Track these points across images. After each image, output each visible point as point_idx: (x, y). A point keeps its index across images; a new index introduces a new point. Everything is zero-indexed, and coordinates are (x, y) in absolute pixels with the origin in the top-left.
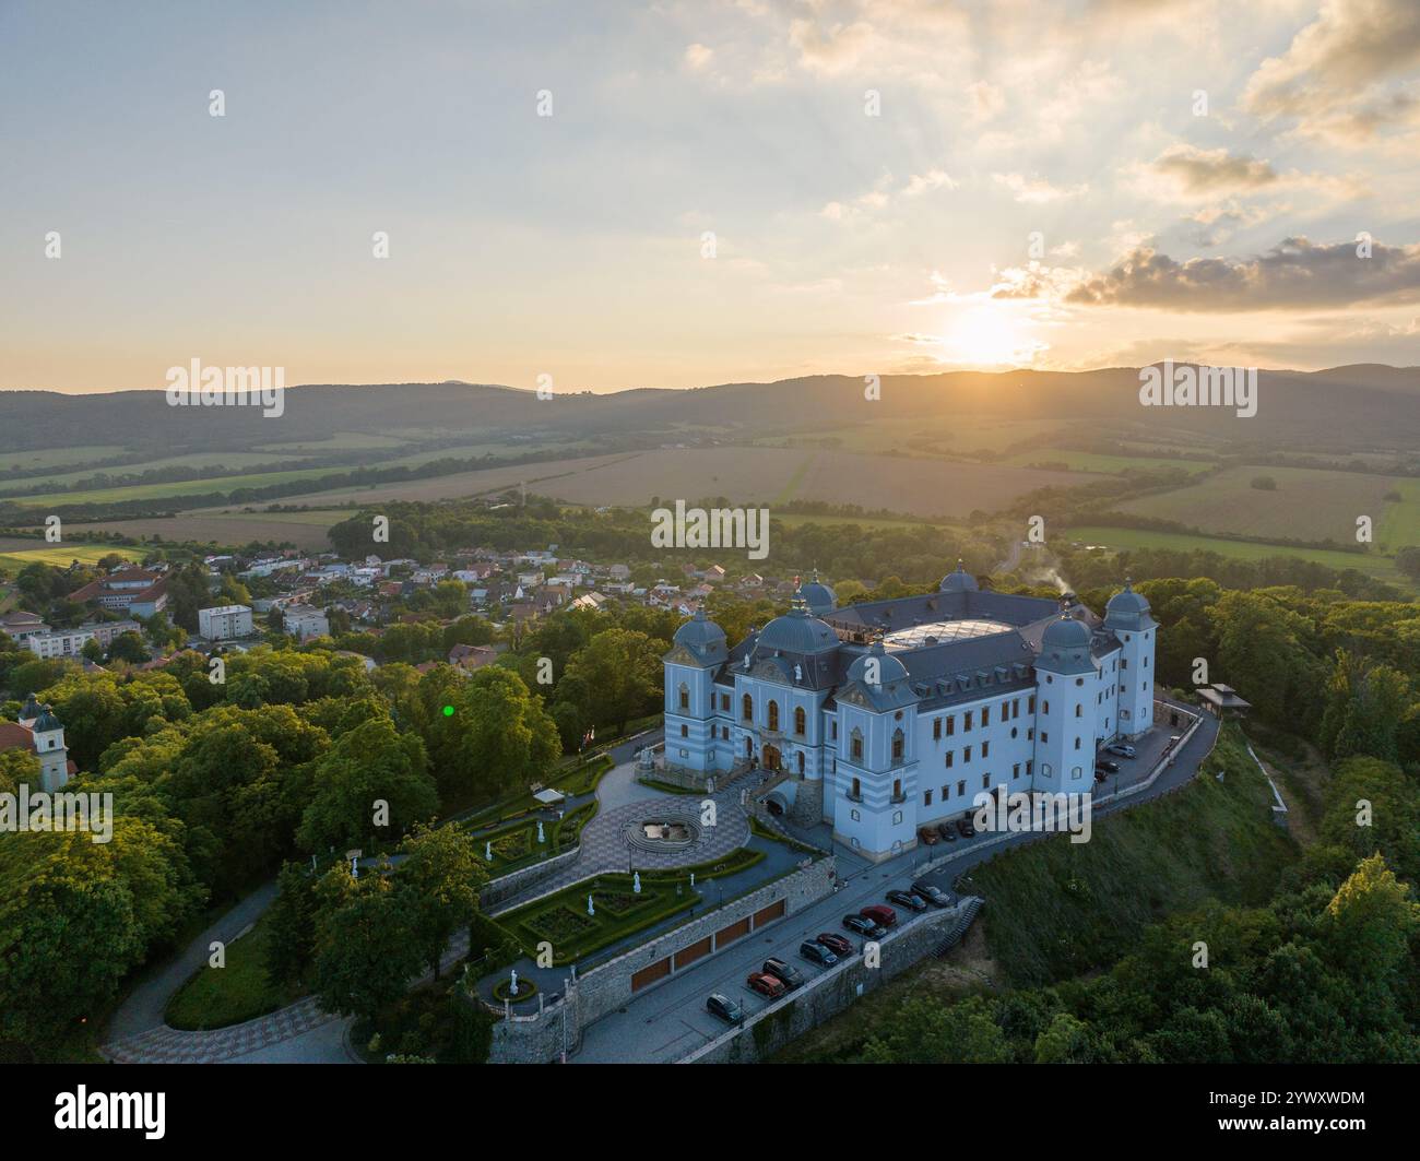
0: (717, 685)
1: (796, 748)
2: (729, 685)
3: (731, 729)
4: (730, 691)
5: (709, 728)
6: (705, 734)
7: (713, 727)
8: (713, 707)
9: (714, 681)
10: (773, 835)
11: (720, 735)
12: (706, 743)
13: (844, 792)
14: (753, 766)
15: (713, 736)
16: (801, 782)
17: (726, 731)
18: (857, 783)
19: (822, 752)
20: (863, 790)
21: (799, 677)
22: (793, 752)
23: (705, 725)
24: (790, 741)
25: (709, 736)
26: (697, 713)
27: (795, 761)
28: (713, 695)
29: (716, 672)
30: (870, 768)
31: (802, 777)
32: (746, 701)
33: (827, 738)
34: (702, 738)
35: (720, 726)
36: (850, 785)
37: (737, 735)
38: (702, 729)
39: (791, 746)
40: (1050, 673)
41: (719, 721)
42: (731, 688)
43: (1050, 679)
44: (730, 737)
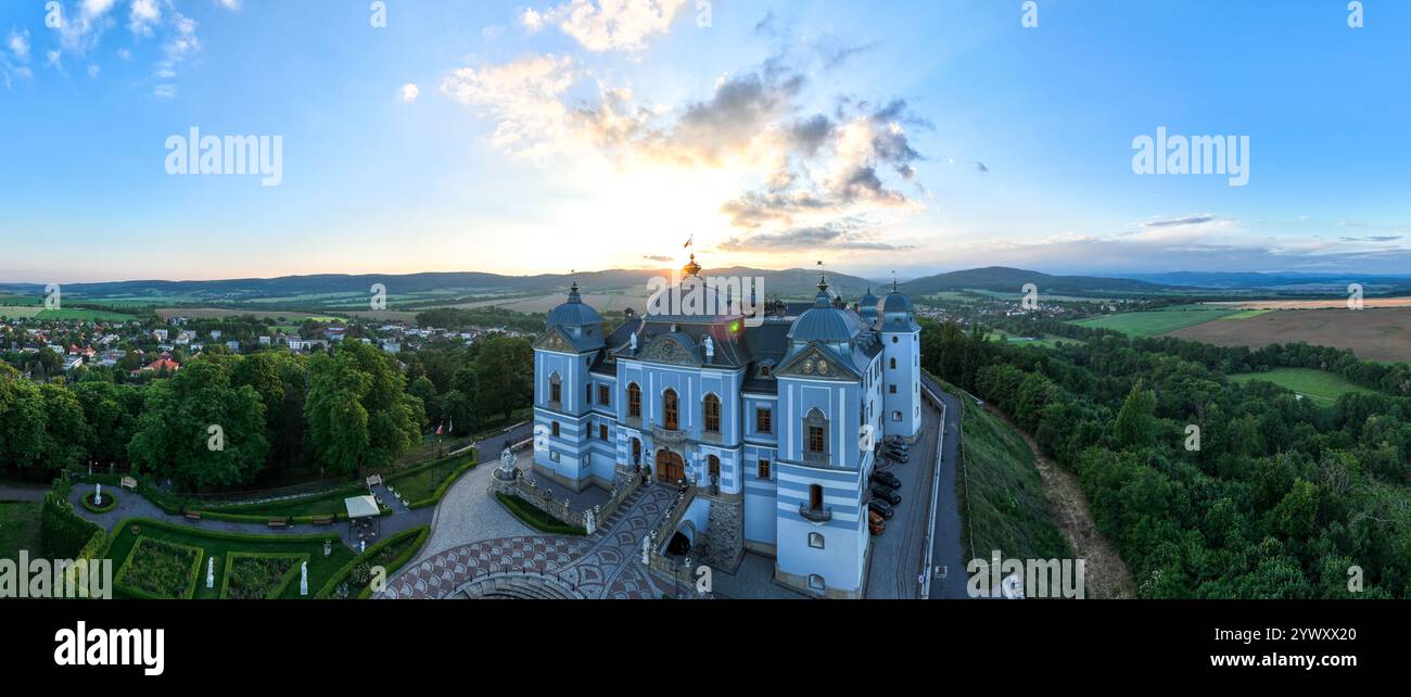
0: (594, 374)
1: (706, 451)
2: (609, 374)
3: (611, 428)
4: (610, 382)
5: (584, 426)
6: (580, 434)
7: (589, 425)
8: (589, 400)
9: (592, 370)
11: (597, 434)
12: (580, 445)
13: (795, 508)
14: (644, 480)
15: (589, 436)
16: (715, 499)
17: (604, 430)
18: (817, 492)
19: (742, 452)
20: (827, 500)
21: (710, 353)
22: (702, 458)
23: (580, 423)
24: (697, 443)
25: (584, 437)
26: (570, 409)
27: (703, 469)
28: (589, 386)
29: (591, 362)
30: (842, 464)
32: (631, 393)
33: (748, 431)
34: (576, 439)
35: (597, 424)
36: (806, 496)
37: (620, 437)
38: (576, 428)
39: (699, 450)
40: (896, 334)
41: (596, 419)
42: (612, 378)
43: (895, 340)
44: (610, 438)
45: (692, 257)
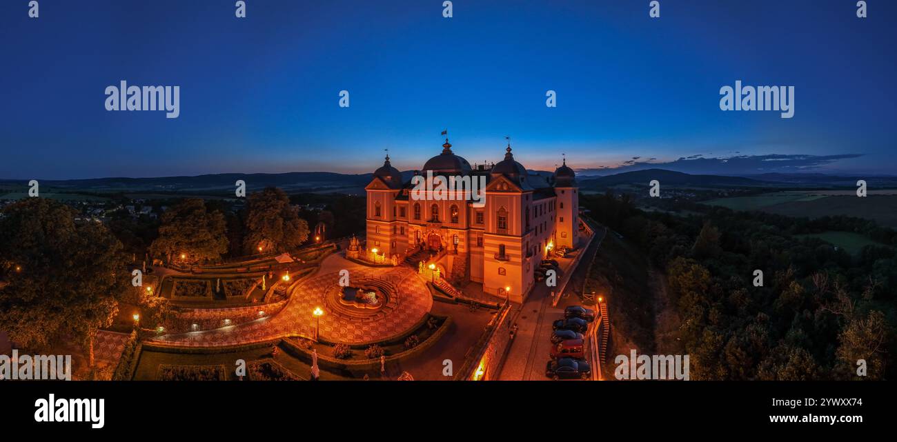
0: (397, 201)
1: (452, 232)
2: (406, 200)
3: (406, 228)
4: (405, 204)
5: (392, 227)
6: (391, 230)
7: (395, 227)
8: (395, 215)
9: (396, 199)
10: (451, 297)
11: (398, 232)
12: (391, 236)
13: (492, 256)
14: (422, 248)
15: (395, 233)
16: (455, 256)
17: (402, 229)
18: (502, 248)
19: (469, 233)
20: (507, 251)
22: (449, 236)
23: (390, 225)
24: (447, 228)
25: (393, 233)
26: (385, 218)
27: (450, 242)
28: (395, 208)
29: (396, 195)
30: (514, 234)
31: (456, 252)
32: (416, 209)
33: (472, 223)
34: (388, 233)
35: (398, 227)
36: (497, 250)
37: (410, 230)
38: (388, 228)
39: (448, 232)
40: (564, 188)
41: (398, 224)
42: (407, 202)
43: (563, 192)
44: (405, 233)
45: (447, 140)
